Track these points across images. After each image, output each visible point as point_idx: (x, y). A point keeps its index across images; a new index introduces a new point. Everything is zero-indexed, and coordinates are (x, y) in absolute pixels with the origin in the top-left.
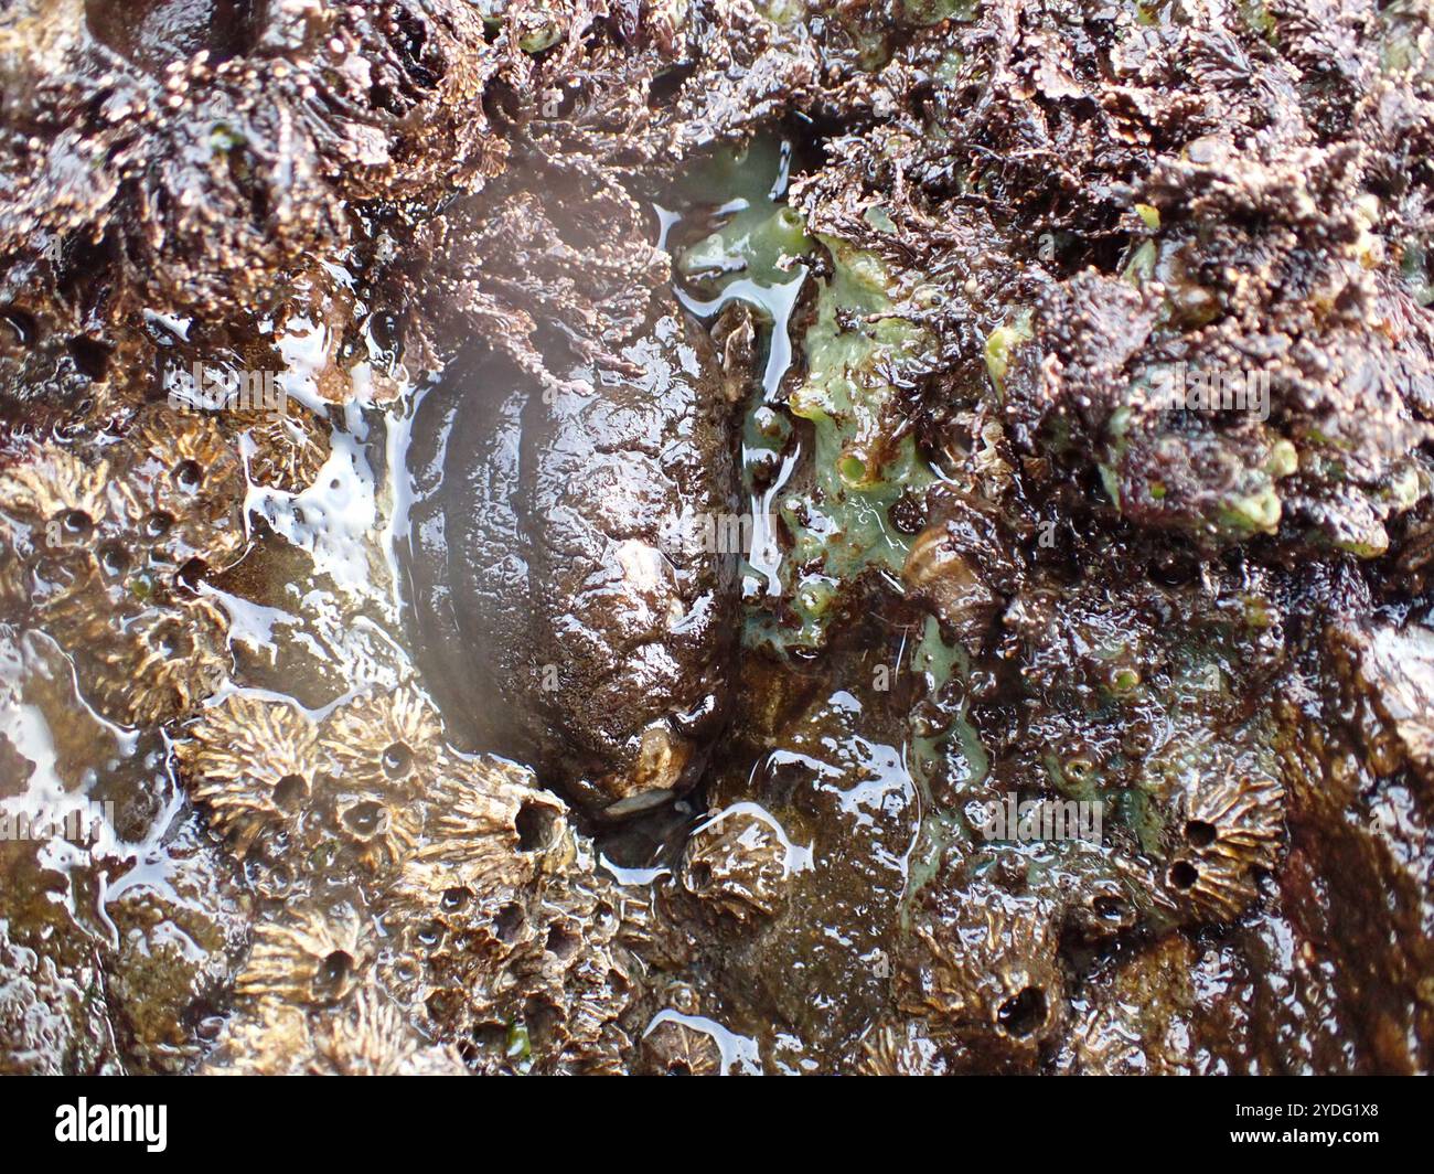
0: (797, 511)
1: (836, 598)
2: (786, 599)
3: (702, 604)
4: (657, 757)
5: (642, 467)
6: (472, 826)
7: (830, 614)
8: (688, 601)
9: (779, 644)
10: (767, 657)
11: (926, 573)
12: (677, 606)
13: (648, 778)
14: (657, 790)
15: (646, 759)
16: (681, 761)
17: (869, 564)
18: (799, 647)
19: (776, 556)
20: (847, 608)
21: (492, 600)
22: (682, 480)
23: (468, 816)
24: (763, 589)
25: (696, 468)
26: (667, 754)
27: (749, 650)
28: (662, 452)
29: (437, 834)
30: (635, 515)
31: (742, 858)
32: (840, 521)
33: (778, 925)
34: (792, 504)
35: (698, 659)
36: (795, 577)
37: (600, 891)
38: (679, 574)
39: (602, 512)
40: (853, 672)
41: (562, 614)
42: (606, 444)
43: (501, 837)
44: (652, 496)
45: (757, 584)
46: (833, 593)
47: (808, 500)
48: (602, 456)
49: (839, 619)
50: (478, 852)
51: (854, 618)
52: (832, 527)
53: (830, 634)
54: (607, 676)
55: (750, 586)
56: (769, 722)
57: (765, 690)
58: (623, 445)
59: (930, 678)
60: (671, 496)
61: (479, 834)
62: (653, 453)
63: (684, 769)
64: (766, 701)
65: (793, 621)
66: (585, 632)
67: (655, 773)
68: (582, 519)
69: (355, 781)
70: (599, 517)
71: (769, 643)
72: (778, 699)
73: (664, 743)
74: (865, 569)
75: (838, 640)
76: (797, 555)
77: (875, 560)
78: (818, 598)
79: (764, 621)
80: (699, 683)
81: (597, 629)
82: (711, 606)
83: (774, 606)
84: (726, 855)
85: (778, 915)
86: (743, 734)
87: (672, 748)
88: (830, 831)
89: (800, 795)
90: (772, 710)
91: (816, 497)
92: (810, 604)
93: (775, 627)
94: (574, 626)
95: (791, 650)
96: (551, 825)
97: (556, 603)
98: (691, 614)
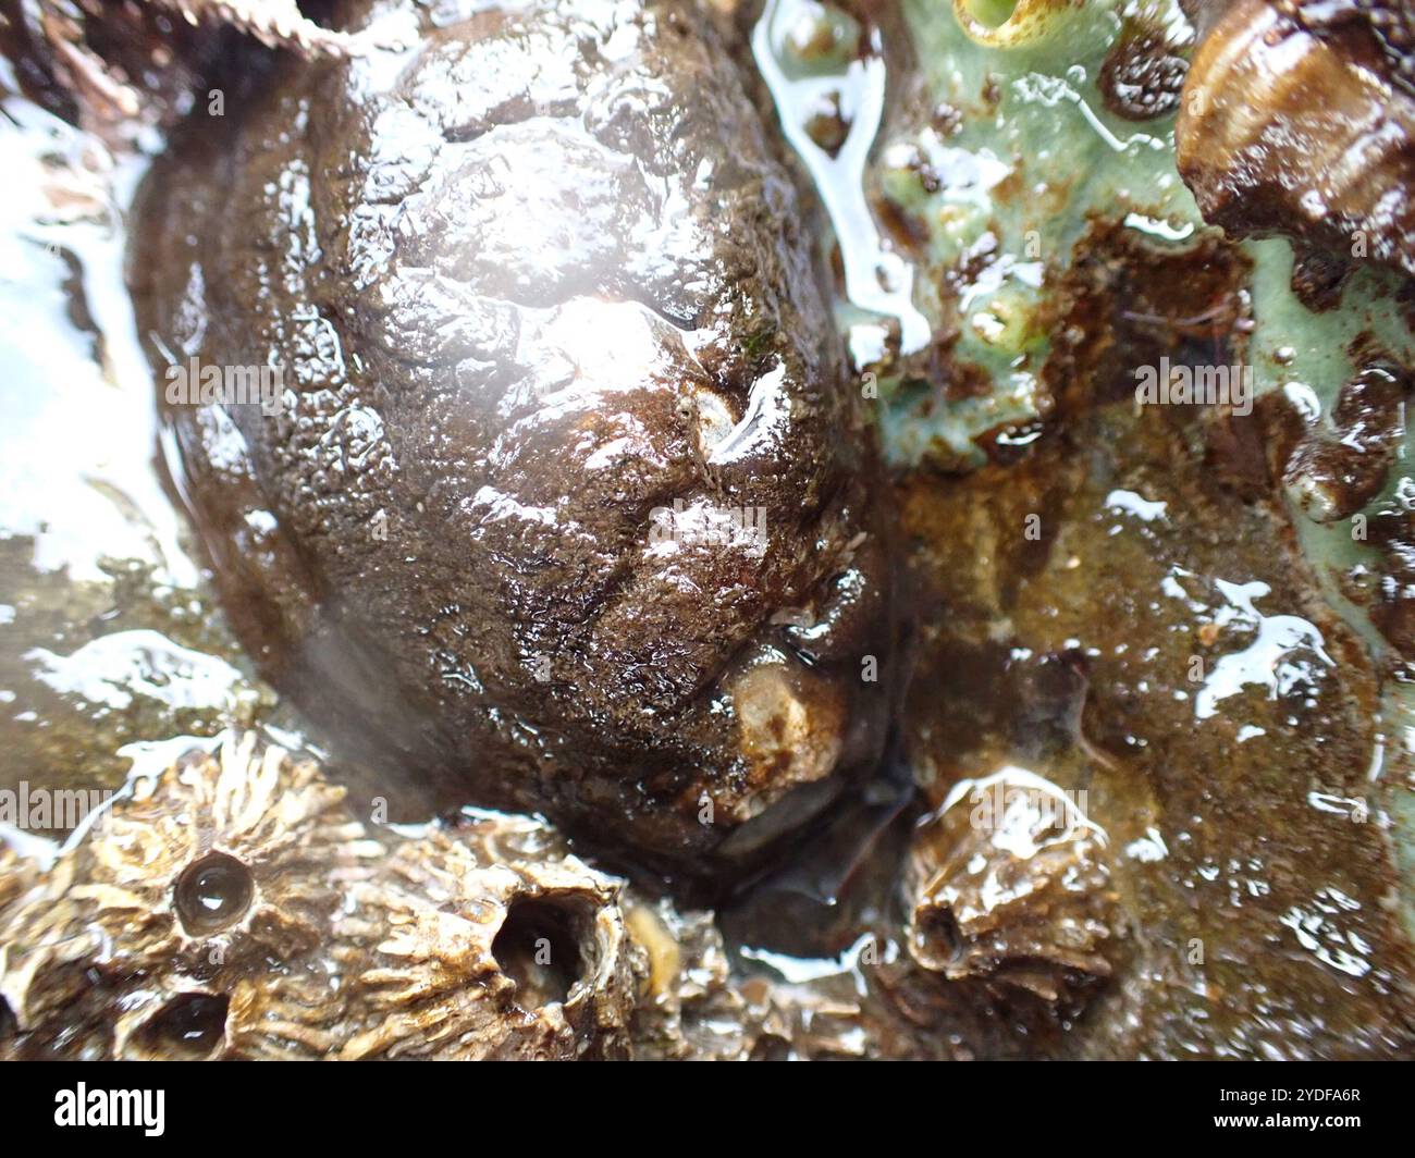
0: (912, 167)
1: (1044, 306)
2: (945, 346)
3: (768, 388)
4: (777, 725)
5: (551, 144)
6: (423, 980)
7: (1039, 342)
8: (735, 391)
9: (958, 436)
10: (945, 473)
11: (1241, 121)
12: (714, 407)
13: (772, 772)
14: (803, 788)
15: (755, 735)
16: (832, 717)
17: (1090, 216)
18: (999, 429)
19: (901, 271)
20: (1073, 318)
21: (341, 509)
22: (642, 145)
23: (407, 961)
24: (894, 340)
25: (664, 110)
26: (796, 713)
27: (905, 470)
28: (583, 104)
29: (370, 1008)
30: (564, 244)
31: (1010, 878)
32: (1004, 150)
33: (1132, 990)
34: (898, 155)
35: (792, 503)
36: (949, 295)
37: (754, 1011)
38: (693, 341)
39: (489, 255)
40: (1123, 445)
41: (470, 491)
42: (462, 121)
43: (476, 993)
44: (586, 193)
45: (880, 334)
46: (1034, 299)
47: (929, 138)
48: (460, 147)
49: (1061, 345)
50: (445, 1031)
51: (1093, 336)
52: (992, 168)
53: (1055, 377)
54: (611, 590)
55: (866, 345)
56: (988, 593)
57: (959, 534)
58: (499, 115)
59: (1300, 394)
60: (630, 183)
61: (436, 996)
62: (565, 109)
63: (844, 731)
64: (968, 553)
65: (970, 383)
66: (529, 513)
67: (785, 759)
68: (449, 283)
69: (143, 958)
70: (486, 266)
71: (939, 441)
72: (989, 544)
73: (783, 691)
74: (1085, 231)
75: (1074, 391)
76: (939, 252)
77: (1101, 204)
78: (1007, 310)
79: (916, 405)
80: (813, 553)
81: (548, 499)
82: (787, 388)
83: (926, 367)
84: (980, 879)
85: (1126, 967)
86: (944, 631)
87: (804, 697)
88: (1178, 773)
89: (1093, 718)
90: (985, 566)
91: (941, 124)
92: (994, 331)
93: (940, 408)
94: (504, 506)
95: (985, 441)
96: (594, 927)
97: (452, 471)
98: (749, 414)
